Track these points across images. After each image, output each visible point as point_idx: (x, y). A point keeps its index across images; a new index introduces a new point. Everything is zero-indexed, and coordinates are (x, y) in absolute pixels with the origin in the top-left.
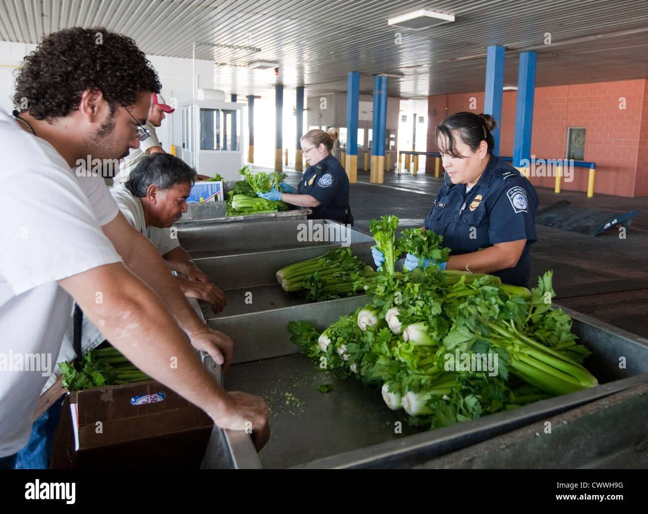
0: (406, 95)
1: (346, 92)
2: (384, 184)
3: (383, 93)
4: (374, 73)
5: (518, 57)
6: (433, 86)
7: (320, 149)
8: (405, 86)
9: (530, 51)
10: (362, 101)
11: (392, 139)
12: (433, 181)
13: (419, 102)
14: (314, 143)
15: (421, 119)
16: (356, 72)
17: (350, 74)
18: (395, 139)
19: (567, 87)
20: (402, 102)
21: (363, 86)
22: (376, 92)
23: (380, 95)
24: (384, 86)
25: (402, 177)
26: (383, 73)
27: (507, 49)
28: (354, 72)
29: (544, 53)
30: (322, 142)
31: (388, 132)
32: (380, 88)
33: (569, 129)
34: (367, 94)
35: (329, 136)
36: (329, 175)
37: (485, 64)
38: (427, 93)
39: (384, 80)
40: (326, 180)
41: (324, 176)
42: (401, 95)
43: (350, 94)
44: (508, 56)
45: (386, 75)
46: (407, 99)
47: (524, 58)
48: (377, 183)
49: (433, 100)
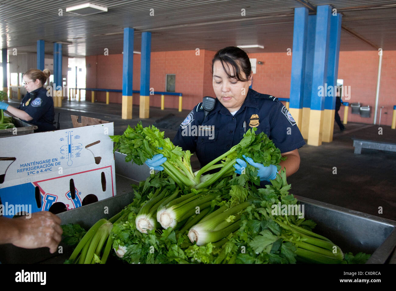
0: (72, 55)
1: (36, 53)
2: (62, 107)
3: (60, 53)
4: (54, 41)
5: (141, 35)
6: (88, 51)
7: (36, 82)
8: (71, 50)
9: (148, 32)
10: (47, 58)
11: (64, 81)
12: (90, 105)
13: (79, 60)
14: (32, 78)
15: (80, 70)
16: (42, 40)
17: (38, 41)
18: (66, 81)
19: (164, 52)
20: (70, 59)
21: (47, 49)
22: (55, 53)
23: (58, 54)
24: (60, 49)
25: (72, 103)
26: (59, 41)
27: (135, 30)
28: (41, 40)
29: (155, 33)
30: (38, 78)
31: (62, 76)
32: (58, 50)
33: (166, 75)
34: (50, 54)
35: (44, 74)
36: (39, 98)
37: (123, 38)
38: (84, 54)
39: (60, 46)
40: (37, 102)
41: (36, 99)
42: (69, 55)
43: (39, 53)
44: (135, 34)
45: (61, 43)
46: (72, 57)
47: (144, 35)
48: (58, 107)
49: (88, 58)
